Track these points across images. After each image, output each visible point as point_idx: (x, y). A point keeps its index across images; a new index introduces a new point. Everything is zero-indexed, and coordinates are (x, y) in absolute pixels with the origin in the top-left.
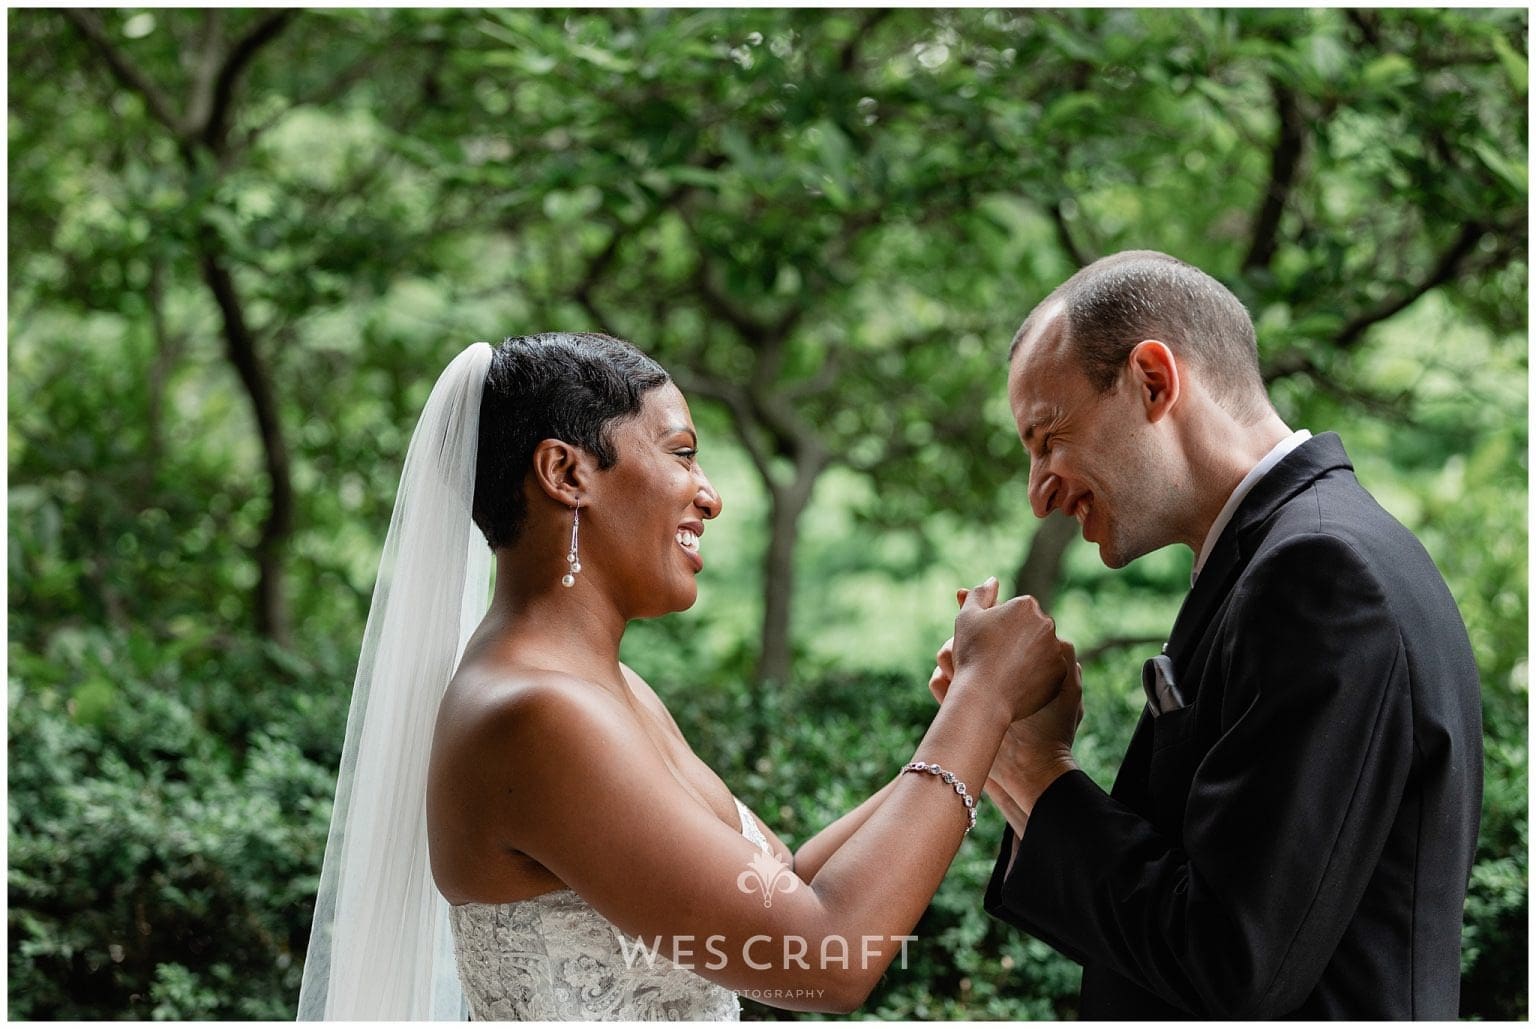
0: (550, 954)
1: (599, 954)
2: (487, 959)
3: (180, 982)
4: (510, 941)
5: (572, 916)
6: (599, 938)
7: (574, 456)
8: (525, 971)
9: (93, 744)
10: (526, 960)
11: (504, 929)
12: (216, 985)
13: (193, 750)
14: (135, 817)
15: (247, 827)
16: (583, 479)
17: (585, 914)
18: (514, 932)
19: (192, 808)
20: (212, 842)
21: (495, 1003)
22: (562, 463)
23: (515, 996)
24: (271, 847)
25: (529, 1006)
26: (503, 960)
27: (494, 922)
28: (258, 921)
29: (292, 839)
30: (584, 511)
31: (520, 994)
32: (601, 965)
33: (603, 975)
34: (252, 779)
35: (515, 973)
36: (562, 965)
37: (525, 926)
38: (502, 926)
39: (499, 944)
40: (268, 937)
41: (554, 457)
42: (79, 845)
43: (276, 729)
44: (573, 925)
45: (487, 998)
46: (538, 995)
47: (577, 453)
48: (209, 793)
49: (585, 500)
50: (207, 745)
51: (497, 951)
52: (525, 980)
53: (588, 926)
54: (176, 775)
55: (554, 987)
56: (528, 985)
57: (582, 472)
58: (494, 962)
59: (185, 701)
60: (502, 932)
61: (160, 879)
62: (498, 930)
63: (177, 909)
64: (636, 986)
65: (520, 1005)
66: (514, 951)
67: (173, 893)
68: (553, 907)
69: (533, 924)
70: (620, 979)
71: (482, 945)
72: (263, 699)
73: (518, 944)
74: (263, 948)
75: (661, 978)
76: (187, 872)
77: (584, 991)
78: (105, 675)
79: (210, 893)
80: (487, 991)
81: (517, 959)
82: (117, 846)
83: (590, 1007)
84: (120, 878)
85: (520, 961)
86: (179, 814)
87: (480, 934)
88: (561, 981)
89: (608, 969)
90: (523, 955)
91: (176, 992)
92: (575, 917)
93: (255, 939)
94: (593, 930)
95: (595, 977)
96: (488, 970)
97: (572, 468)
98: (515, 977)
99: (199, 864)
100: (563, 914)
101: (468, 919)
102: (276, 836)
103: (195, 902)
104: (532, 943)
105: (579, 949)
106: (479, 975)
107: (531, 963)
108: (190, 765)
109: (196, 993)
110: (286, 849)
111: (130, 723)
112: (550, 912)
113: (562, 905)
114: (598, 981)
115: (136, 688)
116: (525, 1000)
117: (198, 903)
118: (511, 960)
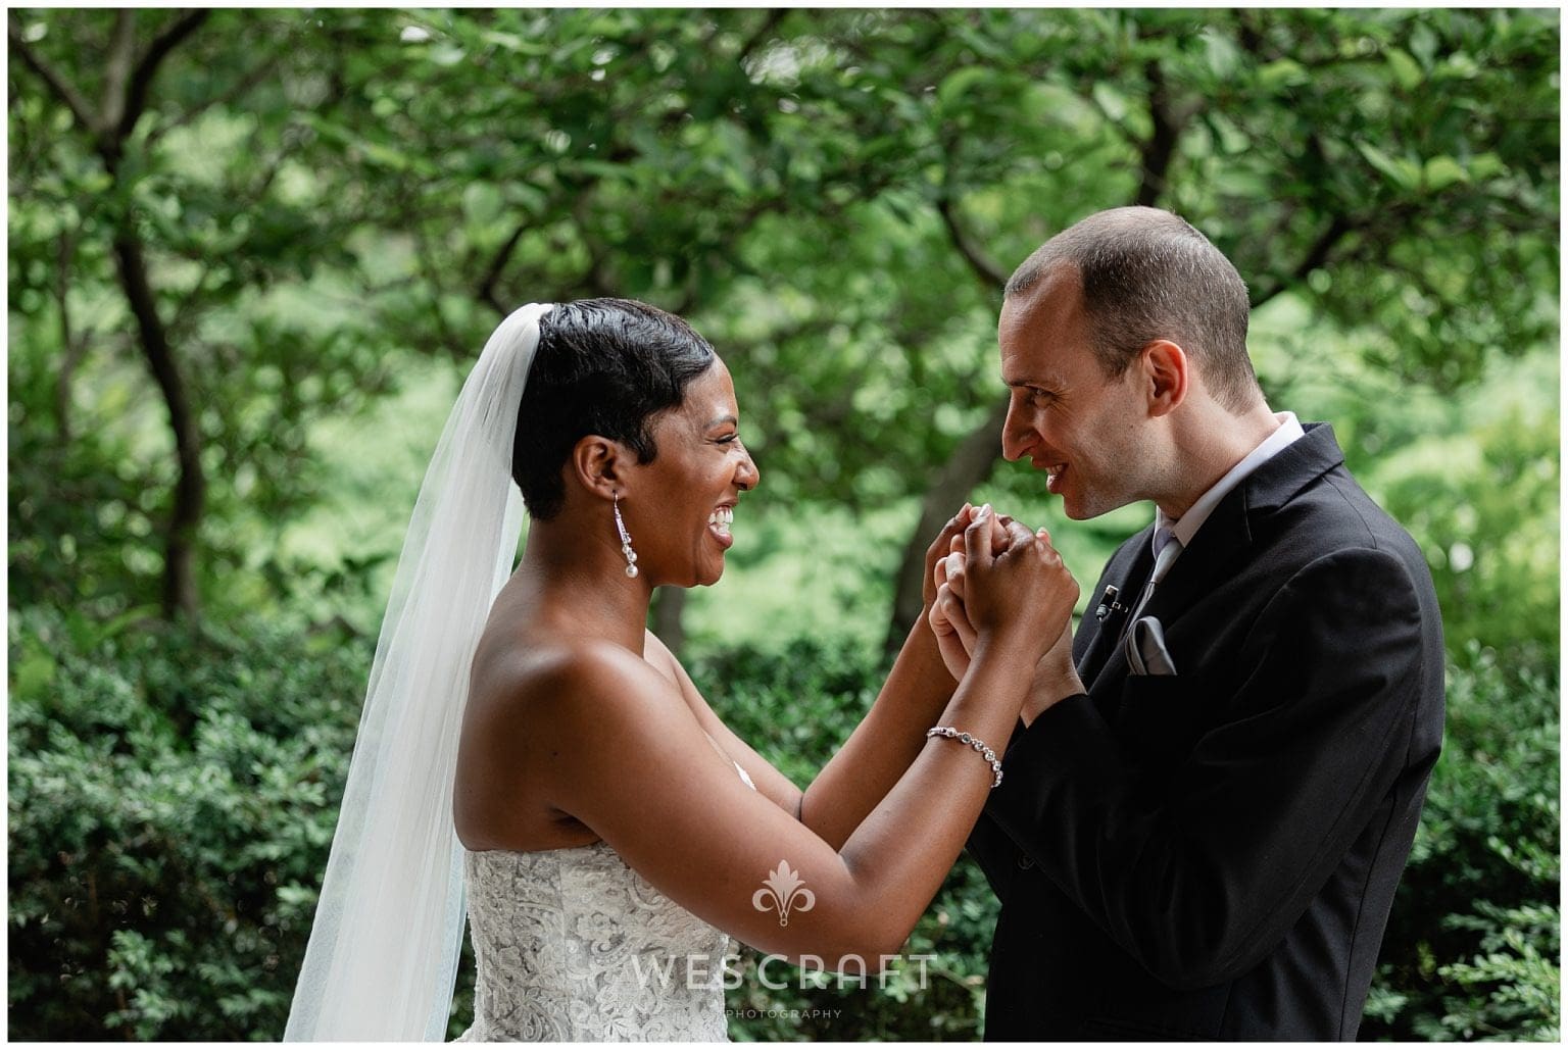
0: (565, 908)
1: (614, 913)
2: (501, 906)
3: (137, 947)
4: (527, 891)
5: (590, 876)
6: (615, 898)
7: (614, 451)
8: (538, 922)
9: (39, 719)
10: (542, 911)
11: (523, 879)
12: (170, 950)
13: (135, 722)
14: (88, 787)
15: (200, 794)
16: (621, 473)
17: (604, 874)
18: (533, 885)
19: (141, 778)
20: (166, 809)
21: (504, 949)
22: (601, 456)
23: (525, 946)
24: (224, 814)
25: (538, 955)
26: (517, 909)
27: (515, 871)
28: (208, 887)
29: (245, 806)
30: (622, 503)
31: (530, 944)
32: (614, 923)
33: (615, 932)
34: (203, 748)
35: (529, 922)
36: (576, 919)
37: (544, 881)
38: (522, 876)
39: (516, 893)
40: (216, 904)
41: (594, 452)
42: (30, 817)
43: (218, 703)
44: (591, 884)
45: (497, 944)
46: (549, 946)
47: (617, 448)
48: (156, 765)
49: (622, 493)
50: (149, 720)
51: (512, 900)
52: (538, 932)
53: (604, 886)
54: (124, 748)
55: (565, 938)
56: (540, 936)
57: (622, 466)
58: (509, 911)
59: (125, 675)
60: (520, 882)
61: (113, 848)
62: (517, 879)
63: (132, 876)
64: (645, 944)
65: (529, 955)
66: (530, 902)
67: (127, 861)
68: (573, 865)
69: (552, 879)
70: (630, 937)
71: (499, 893)
72: (200, 675)
73: (535, 896)
74: (212, 916)
75: (668, 939)
76: (140, 841)
77: (593, 945)
78: (44, 651)
79: (163, 860)
80: (497, 938)
81: (532, 909)
82: (68, 817)
83: (599, 961)
84: (70, 848)
85: (536, 911)
86: (130, 784)
87: (498, 881)
88: (573, 935)
89: (620, 926)
90: (540, 907)
91: (132, 958)
92: (593, 878)
93: (204, 906)
94: (610, 890)
95: (607, 933)
96: (500, 917)
97: (612, 462)
98: (527, 927)
99: (151, 832)
100: (582, 873)
101: (487, 865)
102: (228, 802)
103: (150, 870)
104: (549, 897)
105: (594, 907)
106: (492, 921)
107: (546, 915)
108: (135, 738)
109: (151, 959)
110: (237, 817)
111: (72, 698)
112: (570, 871)
113: (582, 865)
114: (608, 937)
115: (78, 665)
116: (535, 950)
117: (151, 871)
118: (526, 910)
